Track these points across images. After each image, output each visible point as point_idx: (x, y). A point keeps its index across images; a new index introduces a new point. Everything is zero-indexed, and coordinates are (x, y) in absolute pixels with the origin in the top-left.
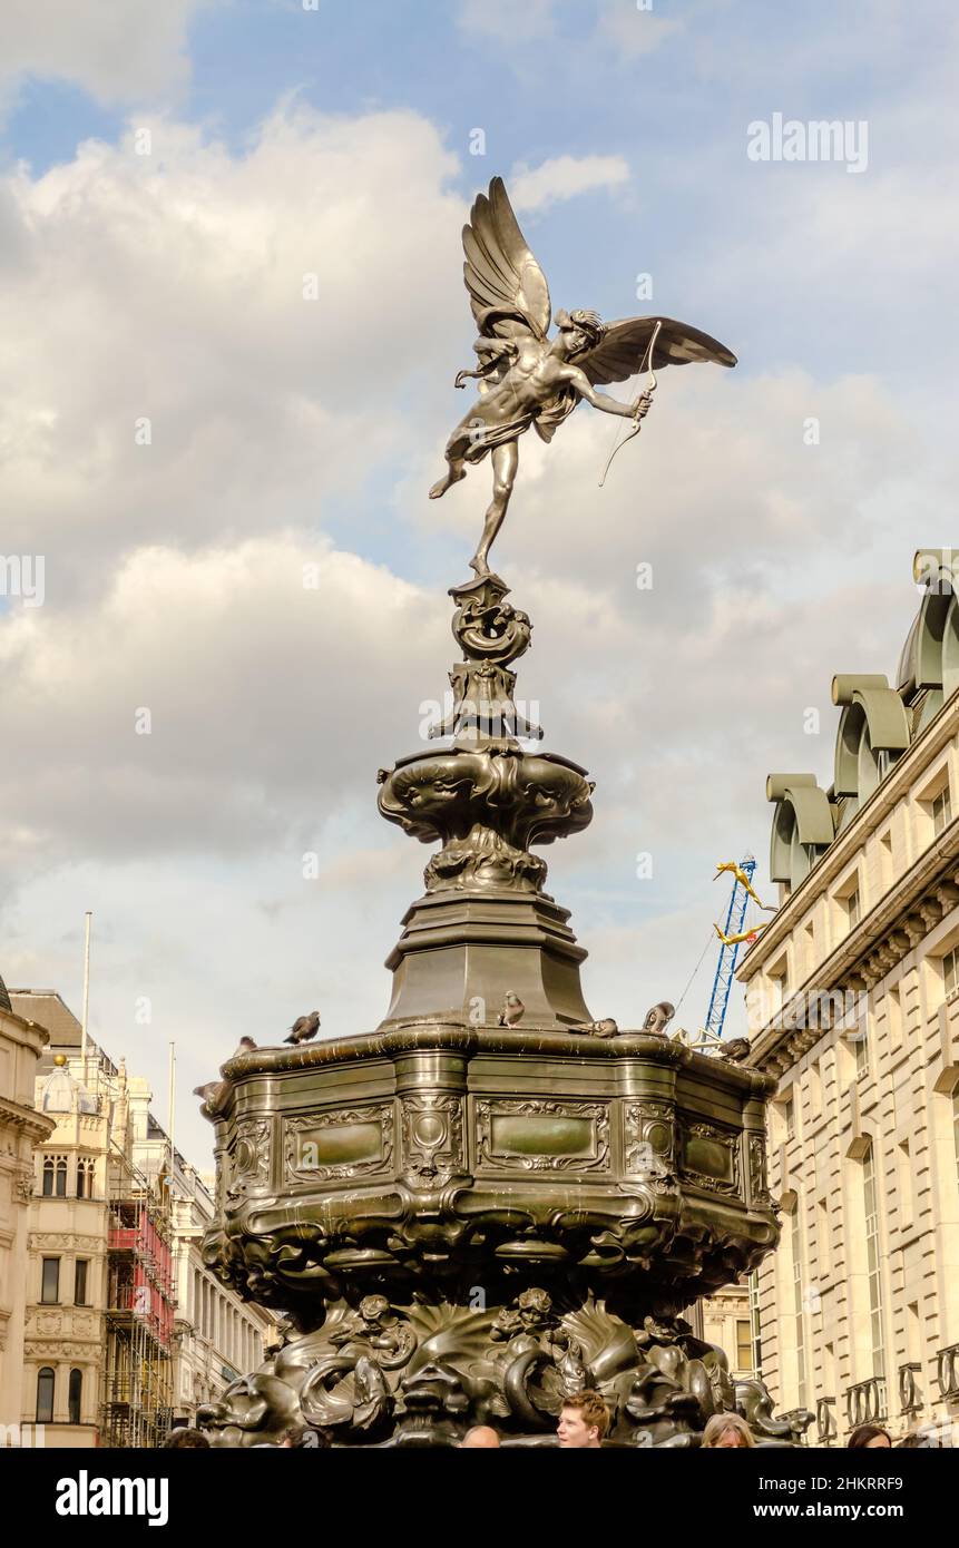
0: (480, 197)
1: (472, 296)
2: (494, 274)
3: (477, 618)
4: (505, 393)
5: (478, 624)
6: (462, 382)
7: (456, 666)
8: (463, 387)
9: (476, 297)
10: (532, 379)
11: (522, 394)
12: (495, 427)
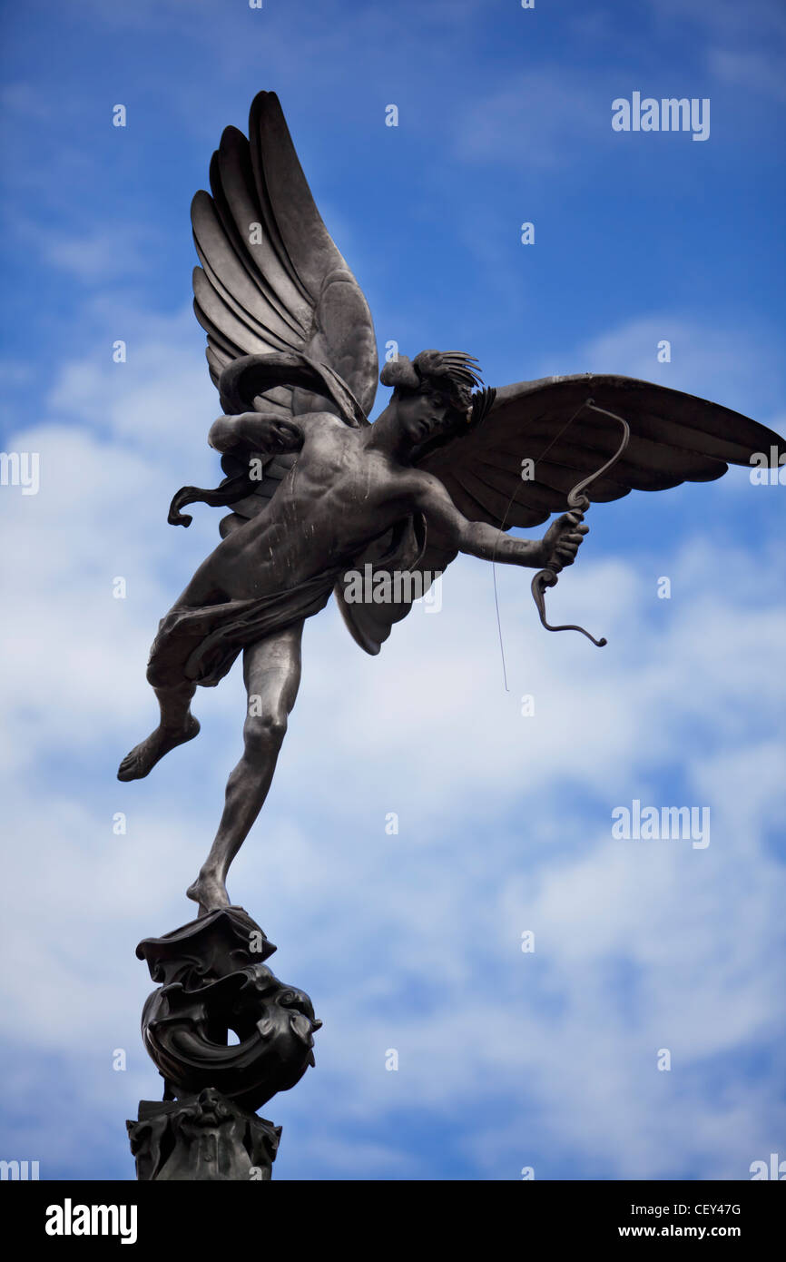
0: (231, 134)
1: (209, 337)
2: (259, 298)
3: (194, 1000)
4: (273, 527)
5: (198, 1014)
6: (184, 511)
7: (145, 1107)
8: (186, 521)
9: (218, 339)
10: (329, 494)
11: (311, 526)
12: (253, 600)
